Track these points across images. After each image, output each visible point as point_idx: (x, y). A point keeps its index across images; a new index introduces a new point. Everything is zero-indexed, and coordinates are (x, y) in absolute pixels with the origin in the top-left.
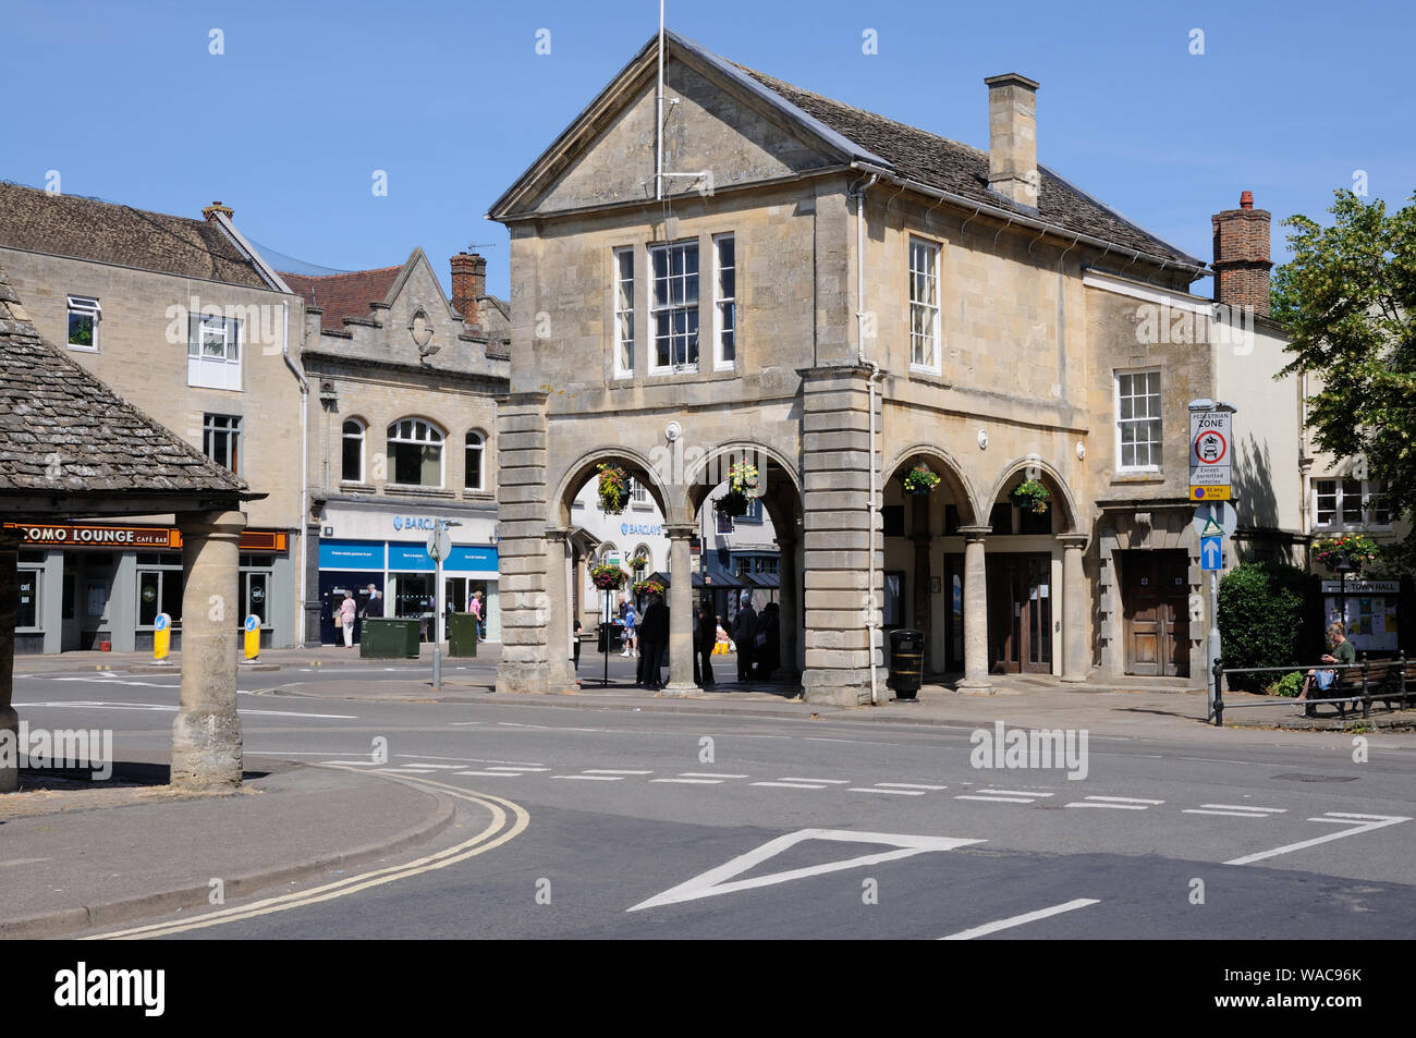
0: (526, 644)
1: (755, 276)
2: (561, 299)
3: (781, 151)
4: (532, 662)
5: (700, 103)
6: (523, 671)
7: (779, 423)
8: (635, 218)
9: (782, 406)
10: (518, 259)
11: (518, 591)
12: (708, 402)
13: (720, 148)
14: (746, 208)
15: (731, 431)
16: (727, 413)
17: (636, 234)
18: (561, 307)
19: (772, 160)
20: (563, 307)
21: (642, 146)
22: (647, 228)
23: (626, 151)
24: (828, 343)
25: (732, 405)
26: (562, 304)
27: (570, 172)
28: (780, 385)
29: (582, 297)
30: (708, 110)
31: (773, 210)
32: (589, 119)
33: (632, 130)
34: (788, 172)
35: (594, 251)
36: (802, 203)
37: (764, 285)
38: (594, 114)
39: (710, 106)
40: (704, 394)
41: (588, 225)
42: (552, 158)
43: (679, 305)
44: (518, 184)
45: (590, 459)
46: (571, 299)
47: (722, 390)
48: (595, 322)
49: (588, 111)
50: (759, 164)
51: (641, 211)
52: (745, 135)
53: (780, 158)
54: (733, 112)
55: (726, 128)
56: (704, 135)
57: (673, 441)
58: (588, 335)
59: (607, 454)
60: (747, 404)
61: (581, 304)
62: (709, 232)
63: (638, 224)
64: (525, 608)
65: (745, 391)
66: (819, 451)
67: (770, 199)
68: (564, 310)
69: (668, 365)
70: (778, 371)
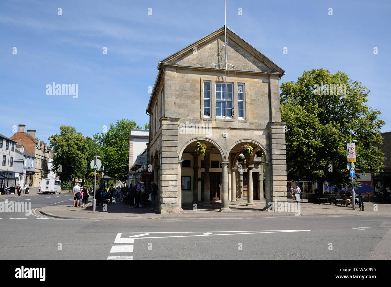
0: (173, 198)
1: (251, 96)
2: (184, 92)
3: (258, 66)
4: (176, 203)
5: (233, 48)
6: (173, 206)
7: (260, 135)
8: (211, 73)
9: (260, 131)
10: (169, 77)
11: (170, 180)
12: (238, 128)
13: (239, 61)
14: (248, 78)
15: (245, 136)
16: (243, 131)
17: (213, 78)
18: (183, 94)
19: (255, 67)
20: (184, 94)
21: (213, 54)
22: (216, 77)
23: (208, 55)
24: (275, 116)
25: (245, 129)
26: (184, 93)
27: (188, 56)
28: (260, 126)
29: (192, 92)
30: (235, 50)
31: (256, 80)
32: (199, 43)
33: (210, 49)
34: (260, 71)
35: (196, 80)
36: (264, 80)
37: (254, 99)
38: (201, 42)
39: (236, 49)
40: (236, 125)
41: (194, 72)
42: (185, 50)
43: (224, 100)
44: (173, 55)
45: (194, 140)
46: (188, 92)
47: (242, 125)
48: (197, 100)
49: (200, 41)
50: (252, 67)
51: (214, 72)
52: (247, 59)
53: (258, 67)
54: (243, 53)
55: (241, 56)
56: (234, 56)
57: (225, 138)
58: (194, 104)
59: (201, 139)
60: (250, 129)
61: (192, 94)
62: (237, 82)
63: (212, 75)
64: (173, 186)
65: (250, 126)
66: (276, 144)
67: (255, 77)
68: (185, 95)
69: (221, 116)
70: (259, 122)
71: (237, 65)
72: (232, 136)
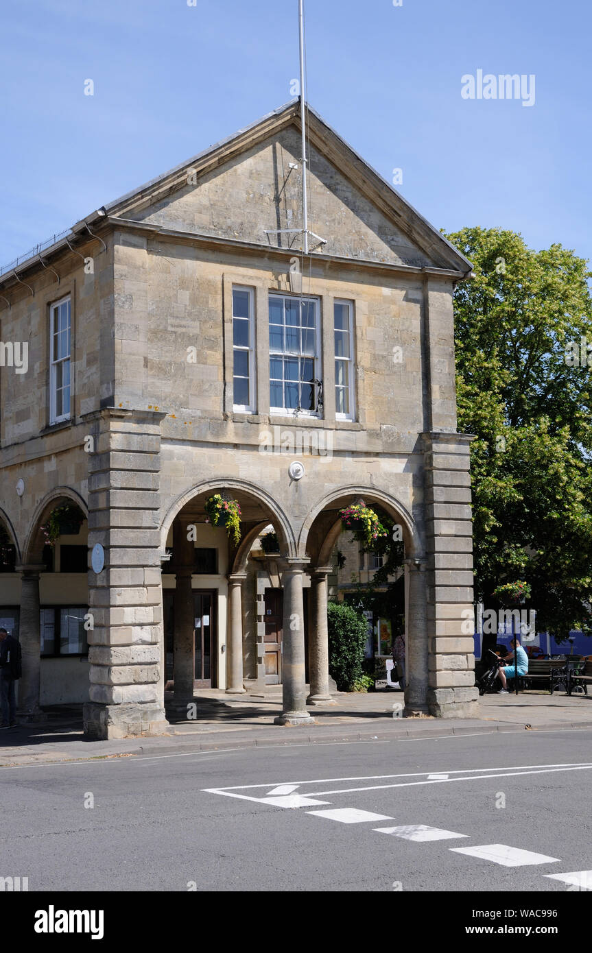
0: (146, 683)
1: (372, 343)
2: (171, 320)
3: (393, 243)
4: (153, 701)
5: (318, 177)
6: (145, 713)
7: (396, 474)
8: (255, 261)
9: (398, 460)
10: (125, 267)
11: (134, 625)
12: (335, 448)
13: (339, 223)
14: (362, 283)
15: (353, 477)
16: (349, 460)
17: (260, 278)
18: (170, 328)
19: (386, 248)
20: (173, 329)
21: (262, 195)
22: (268, 275)
23: (245, 195)
24: (441, 413)
25: (354, 453)
26: (172, 326)
27: (182, 196)
28: (399, 442)
29: (197, 323)
30: (326, 184)
31: (386, 291)
32: (222, 152)
34: (400, 263)
35: (210, 281)
36: (410, 292)
37: (380, 353)
38: (226, 150)
39: (325, 182)
41: (201, 253)
42: (179, 177)
43: (294, 354)
44: (143, 192)
45: (206, 488)
46: (183, 323)
47: (347, 439)
48: (213, 353)
49: (224, 146)
50: (375, 248)
51: (263, 257)
52: (362, 219)
53: (393, 248)
54: (349, 195)
55: (344, 207)
56: (324, 207)
57: (297, 480)
58: (204, 364)
59: (226, 485)
60: (367, 454)
61: (197, 331)
62: (332, 294)
63: (259, 268)
64: (144, 643)
65: (369, 443)
66: (445, 502)
67: (383, 280)
68: (175, 333)
69: (282, 407)
70: (396, 429)
71: (332, 237)
72: (317, 474)
